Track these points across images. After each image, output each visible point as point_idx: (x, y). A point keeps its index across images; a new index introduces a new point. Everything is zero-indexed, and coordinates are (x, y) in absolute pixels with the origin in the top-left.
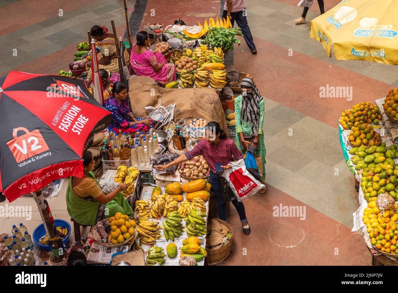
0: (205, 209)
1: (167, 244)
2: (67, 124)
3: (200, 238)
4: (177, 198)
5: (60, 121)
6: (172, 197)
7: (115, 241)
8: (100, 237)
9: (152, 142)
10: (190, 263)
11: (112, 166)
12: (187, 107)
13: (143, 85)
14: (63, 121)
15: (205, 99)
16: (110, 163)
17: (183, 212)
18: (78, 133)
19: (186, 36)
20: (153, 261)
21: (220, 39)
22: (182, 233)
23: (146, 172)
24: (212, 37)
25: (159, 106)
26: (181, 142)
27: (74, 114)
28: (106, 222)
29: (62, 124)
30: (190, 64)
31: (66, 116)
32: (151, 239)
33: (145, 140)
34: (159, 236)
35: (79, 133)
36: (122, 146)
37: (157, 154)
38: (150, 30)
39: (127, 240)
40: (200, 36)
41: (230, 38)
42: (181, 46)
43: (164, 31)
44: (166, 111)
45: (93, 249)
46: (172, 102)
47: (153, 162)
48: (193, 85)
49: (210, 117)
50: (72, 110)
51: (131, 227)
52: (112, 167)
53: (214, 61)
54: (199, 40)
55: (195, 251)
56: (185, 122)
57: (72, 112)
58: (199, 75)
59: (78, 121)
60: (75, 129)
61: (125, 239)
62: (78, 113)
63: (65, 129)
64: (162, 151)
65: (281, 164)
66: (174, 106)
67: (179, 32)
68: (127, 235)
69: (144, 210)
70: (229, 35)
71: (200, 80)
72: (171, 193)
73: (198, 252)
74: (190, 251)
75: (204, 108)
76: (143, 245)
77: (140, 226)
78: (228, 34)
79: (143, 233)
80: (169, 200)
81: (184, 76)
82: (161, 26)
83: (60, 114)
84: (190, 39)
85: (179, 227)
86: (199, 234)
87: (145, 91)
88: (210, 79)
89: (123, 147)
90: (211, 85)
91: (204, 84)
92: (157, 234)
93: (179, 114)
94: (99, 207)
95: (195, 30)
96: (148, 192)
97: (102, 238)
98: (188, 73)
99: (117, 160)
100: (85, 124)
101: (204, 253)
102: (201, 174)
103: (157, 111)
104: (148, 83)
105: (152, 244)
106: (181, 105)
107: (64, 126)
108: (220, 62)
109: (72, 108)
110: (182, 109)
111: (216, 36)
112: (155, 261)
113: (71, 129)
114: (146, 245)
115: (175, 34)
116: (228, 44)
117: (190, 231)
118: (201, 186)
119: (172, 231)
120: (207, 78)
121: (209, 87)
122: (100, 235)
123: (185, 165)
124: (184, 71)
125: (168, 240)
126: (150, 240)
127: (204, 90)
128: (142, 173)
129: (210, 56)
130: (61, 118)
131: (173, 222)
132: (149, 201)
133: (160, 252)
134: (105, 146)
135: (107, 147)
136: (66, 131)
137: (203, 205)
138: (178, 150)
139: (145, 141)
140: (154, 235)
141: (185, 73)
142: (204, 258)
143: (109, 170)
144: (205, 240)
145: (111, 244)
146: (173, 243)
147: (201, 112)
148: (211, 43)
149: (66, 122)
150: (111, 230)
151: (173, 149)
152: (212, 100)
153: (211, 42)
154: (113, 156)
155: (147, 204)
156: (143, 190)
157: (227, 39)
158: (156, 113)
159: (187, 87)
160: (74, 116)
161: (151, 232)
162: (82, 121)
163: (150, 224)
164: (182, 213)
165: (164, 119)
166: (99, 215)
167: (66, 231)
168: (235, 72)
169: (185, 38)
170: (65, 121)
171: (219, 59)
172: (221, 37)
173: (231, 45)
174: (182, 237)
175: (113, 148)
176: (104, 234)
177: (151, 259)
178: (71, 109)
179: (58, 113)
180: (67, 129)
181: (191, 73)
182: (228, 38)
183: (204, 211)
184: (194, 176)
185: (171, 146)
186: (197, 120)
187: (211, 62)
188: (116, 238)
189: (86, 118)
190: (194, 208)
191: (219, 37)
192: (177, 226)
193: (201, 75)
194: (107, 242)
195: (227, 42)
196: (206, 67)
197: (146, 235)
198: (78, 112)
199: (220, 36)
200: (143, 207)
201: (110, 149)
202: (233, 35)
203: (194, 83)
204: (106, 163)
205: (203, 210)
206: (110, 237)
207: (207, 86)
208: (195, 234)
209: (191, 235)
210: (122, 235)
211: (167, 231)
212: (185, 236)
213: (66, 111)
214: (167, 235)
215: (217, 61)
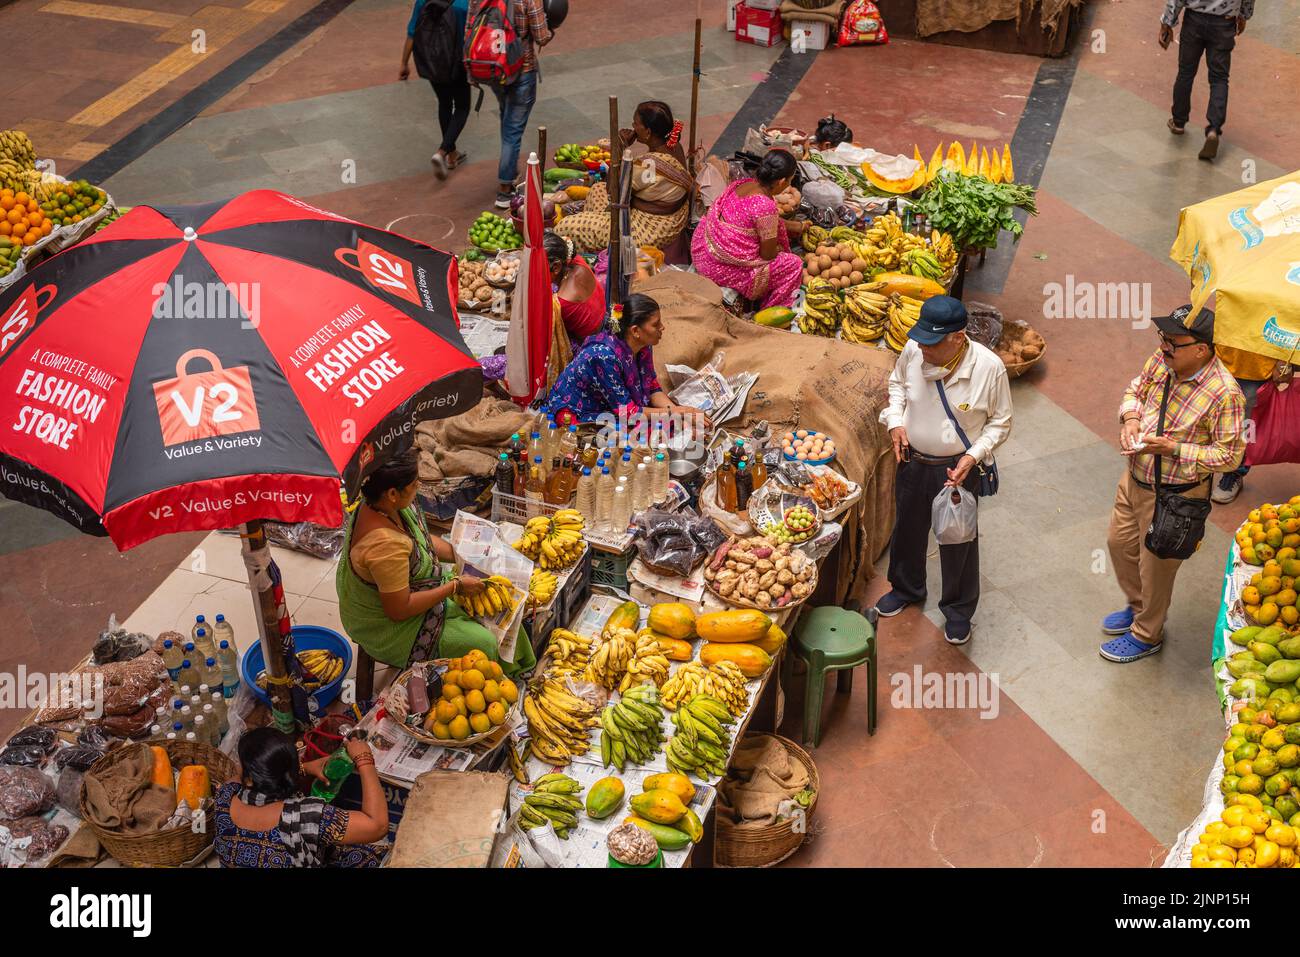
0: (745, 701)
1: (601, 774)
2: (336, 370)
3: (700, 782)
4: (673, 648)
5: (318, 357)
6: (655, 644)
7: (441, 729)
8: (408, 707)
9: (649, 471)
10: (638, 849)
11: (518, 513)
12: (788, 389)
13: (685, 299)
14: (327, 358)
15: (854, 378)
16: (512, 503)
17: (676, 694)
18: (356, 400)
19: (868, 183)
20: (540, 814)
21: (961, 209)
22: (655, 755)
23: (610, 554)
24: (936, 199)
25: (710, 369)
26: (738, 489)
27: (368, 345)
28: (439, 667)
29: (319, 366)
30: (845, 265)
31: (340, 346)
32: (561, 750)
33: (628, 459)
34: (585, 747)
35: (360, 403)
36: (556, 463)
37: (658, 507)
38: (761, 144)
39: (478, 736)
40: (906, 188)
41: (992, 212)
42: (841, 208)
43: (807, 155)
44: (728, 389)
45: (379, 736)
46: (749, 365)
47: (637, 528)
48: (835, 331)
49: (851, 434)
50: (365, 332)
51: (499, 701)
52: (516, 516)
53: (917, 271)
54: (901, 201)
55: (667, 816)
56: (770, 433)
57: (362, 340)
58: (857, 304)
59: (371, 369)
60: (354, 389)
61: (473, 731)
62: (378, 346)
63: (323, 381)
64: (675, 501)
65: (1041, 624)
66: (753, 378)
67: (849, 167)
68: (480, 721)
69: (568, 660)
70: (990, 202)
71: (859, 321)
72: (659, 632)
73: (678, 824)
74: (654, 813)
75: (842, 403)
76: (535, 760)
77: (541, 705)
78: (989, 198)
79: (543, 726)
80: (645, 648)
81: (814, 297)
82: (800, 138)
83: (326, 337)
84: (875, 191)
85: (647, 735)
86: (701, 770)
87: (685, 319)
88: (887, 324)
89: (558, 465)
90: (886, 341)
91: (868, 332)
92: (583, 740)
93: (762, 406)
94: (425, 620)
95: (899, 170)
96: (601, 613)
97: (410, 712)
98: (827, 289)
99: (534, 499)
100: (387, 380)
101: (695, 831)
102: (764, 597)
103: (698, 382)
104: (698, 297)
105: (559, 764)
106: (774, 380)
107: (323, 374)
108: (935, 277)
109: (366, 328)
110: (772, 393)
111: (950, 199)
112: (545, 817)
113: (341, 386)
114: (541, 764)
115: (837, 171)
116: (981, 228)
117: (676, 754)
118: (749, 631)
119: (625, 742)
120: (882, 318)
121: (882, 344)
122: (410, 701)
123: (727, 557)
124: (818, 282)
125: (609, 764)
126: (555, 753)
127: (863, 351)
128: (595, 552)
129: (911, 253)
130: (325, 350)
131: (631, 717)
132: (596, 637)
133: (568, 794)
134: (510, 451)
135: (516, 456)
136: (324, 389)
137: (738, 688)
138: (725, 509)
139: (625, 464)
140: (573, 741)
141: (818, 290)
142: (690, 845)
143: (506, 523)
144: (713, 793)
145: (428, 734)
146: (620, 777)
147: (826, 413)
148: (930, 217)
149: (334, 364)
150: (441, 695)
151: (712, 504)
152: (874, 384)
153: (933, 212)
154: (524, 486)
155: (584, 646)
156: (590, 604)
157: (980, 213)
158: (697, 387)
159: (816, 332)
160: (364, 352)
161: (566, 731)
162: (383, 372)
163: (569, 707)
164: (673, 698)
165: (715, 412)
166: (420, 642)
167: (340, 667)
168: (993, 316)
169: (864, 187)
170: (333, 359)
171: (935, 267)
172: (964, 204)
173: (991, 232)
174: (650, 766)
175: (531, 461)
176: (422, 701)
177: (535, 806)
178: (362, 330)
179: (321, 334)
180: (330, 383)
181: (839, 295)
182: (986, 211)
183: (738, 706)
184: (742, 596)
185: (708, 494)
186: (809, 434)
187: (910, 272)
188: (447, 722)
189: (397, 365)
190: (710, 690)
191: (958, 201)
192: (642, 732)
193: (865, 304)
194: (421, 726)
195: (979, 222)
196: (886, 284)
197: (549, 734)
198: (381, 342)
199: (963, 199)
200: (566, 652)
201: (522, 463)
202: (1003, 206)
203: (838, 324)
204: (503, 501)
205: (736, 702)
206: (433, 715)
207: (875, 340)
208: (686, 767)
209: (676, 767)
210: (468, 717)
211: (610, 739)
212: (659, 764)
213: (347, 334)
214: (607, 749)
215: (925, 274)
